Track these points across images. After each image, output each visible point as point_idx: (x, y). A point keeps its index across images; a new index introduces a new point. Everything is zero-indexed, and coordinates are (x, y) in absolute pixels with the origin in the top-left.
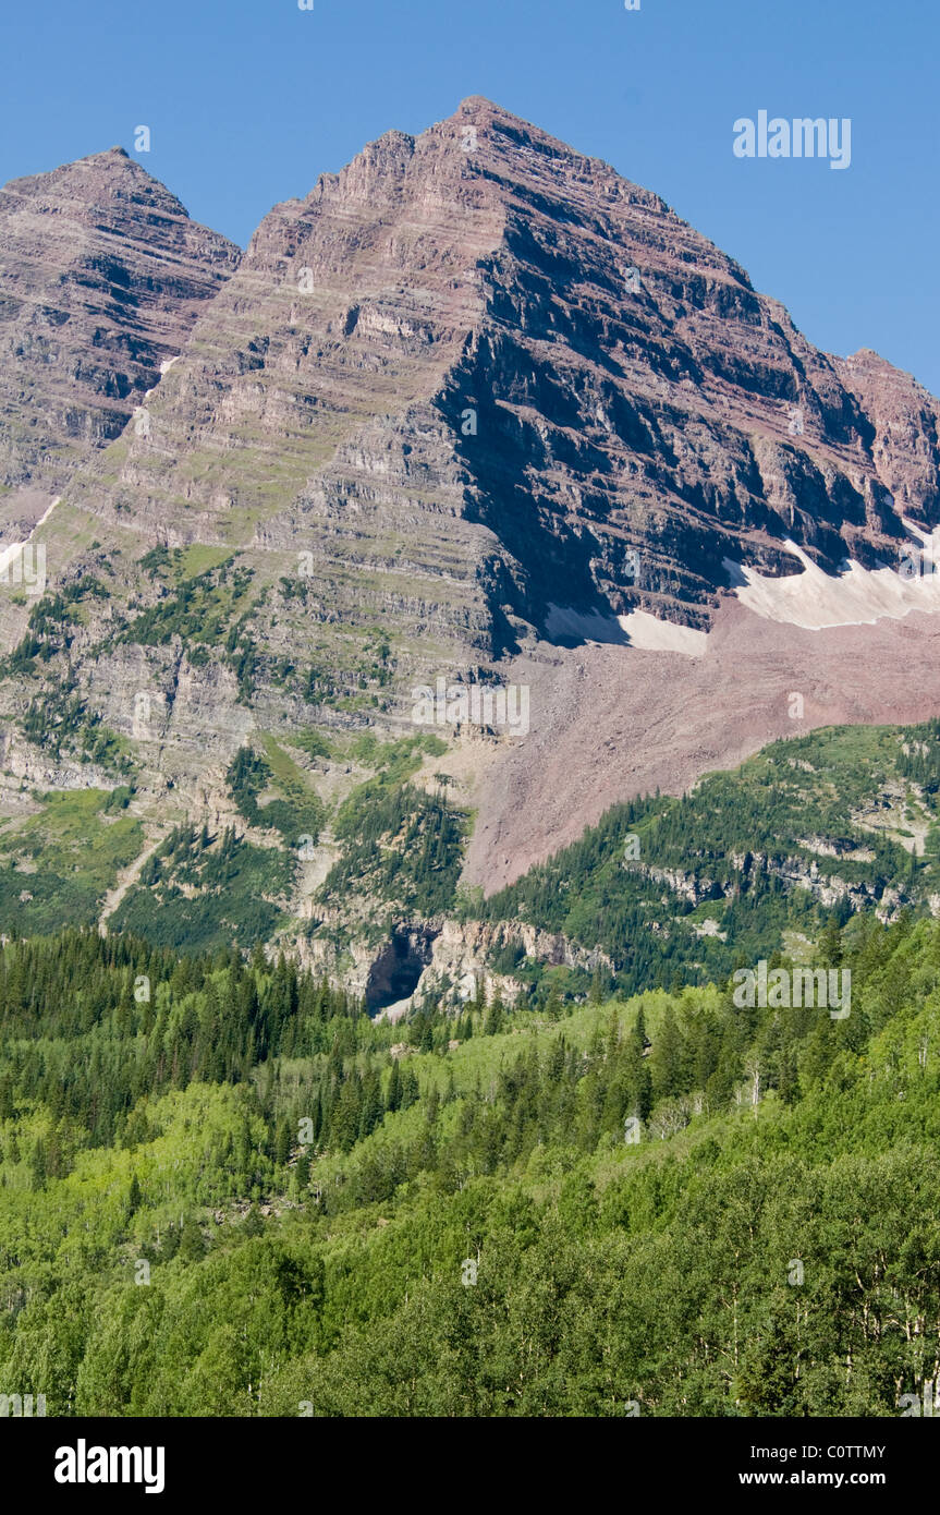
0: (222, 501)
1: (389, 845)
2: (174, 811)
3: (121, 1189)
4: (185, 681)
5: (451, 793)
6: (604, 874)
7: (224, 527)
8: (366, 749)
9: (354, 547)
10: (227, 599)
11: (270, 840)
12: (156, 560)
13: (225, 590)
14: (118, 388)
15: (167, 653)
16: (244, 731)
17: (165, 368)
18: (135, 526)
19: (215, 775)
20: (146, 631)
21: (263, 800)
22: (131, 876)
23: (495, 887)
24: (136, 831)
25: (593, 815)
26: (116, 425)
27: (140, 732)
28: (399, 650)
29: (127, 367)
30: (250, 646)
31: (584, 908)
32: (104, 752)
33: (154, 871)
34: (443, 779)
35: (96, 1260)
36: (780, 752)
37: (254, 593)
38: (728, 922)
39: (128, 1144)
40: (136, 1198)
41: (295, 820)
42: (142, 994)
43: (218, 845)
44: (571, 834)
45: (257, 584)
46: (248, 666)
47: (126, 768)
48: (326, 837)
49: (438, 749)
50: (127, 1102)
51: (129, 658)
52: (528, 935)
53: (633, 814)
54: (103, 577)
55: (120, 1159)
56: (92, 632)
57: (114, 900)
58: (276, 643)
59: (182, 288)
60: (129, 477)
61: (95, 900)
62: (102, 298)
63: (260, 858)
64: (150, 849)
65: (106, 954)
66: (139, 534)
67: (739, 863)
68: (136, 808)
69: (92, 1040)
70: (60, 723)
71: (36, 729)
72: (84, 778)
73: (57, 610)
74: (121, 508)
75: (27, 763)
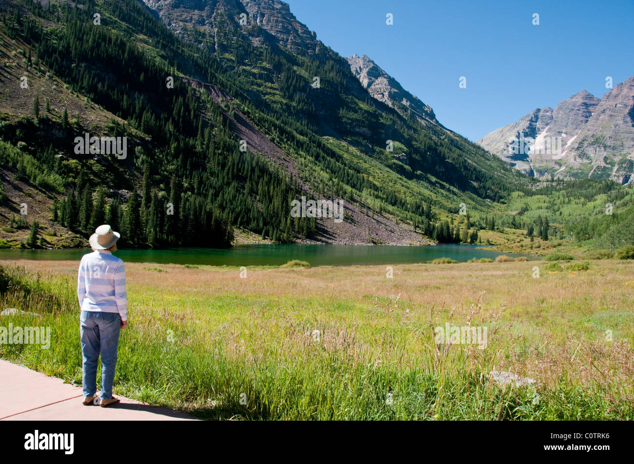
0: (601, 129)
1: (624, 165)
2: (597, 164)
3: (593, 206)
4: (597, 149)
5: (632, 159)
7: (601, 131)
8: (621, 155)
9: (618, 132)
11: (609, 166)
12: (593, 136)
13: (602, 138)
14: (587, 117)
15: (595, 146)
16: (605, 154)
17: (592, 114)
18: (590, 132)
19: (602, 159)
20: (593, 144)
21: (608, 162)
22: (592, 171)
24: (592, 166)
26: (587, 121)
27: (592, 155)
28: (624, 143)
29: (587, 114)
30: (605, 144)
32: (588, 158)
33: (595, 171)
34: (631, 157)
35: (590, 214)
39: (593, 201)
40: (594, 207)
41: (612, 164)
42: (594, 185)
43: (603, 167)
45: (606, 137)
46: (605, 147)
47: (591, 159)
48: (616, 165)
49: (630, 154)
50: (593, 197)
51: (590, 147)
54: (586, 138)
55: (592, 203)
56: (586, 144)
57: (590, 174)
58: (608, 144)
59: (594, 105)
60: (589, 127)
61: (588, 174)
62: (584, 107)
63: (608, 168)
64: (594, 168)
65: (589, 180)
66: (590, 133)
68: (592, 164)
69: (588, 190)
70: (582, 155)
71: (580, 156)
72: (586, 161)
73: (581, 143)
74: (588, 130)
75: (579, 160)
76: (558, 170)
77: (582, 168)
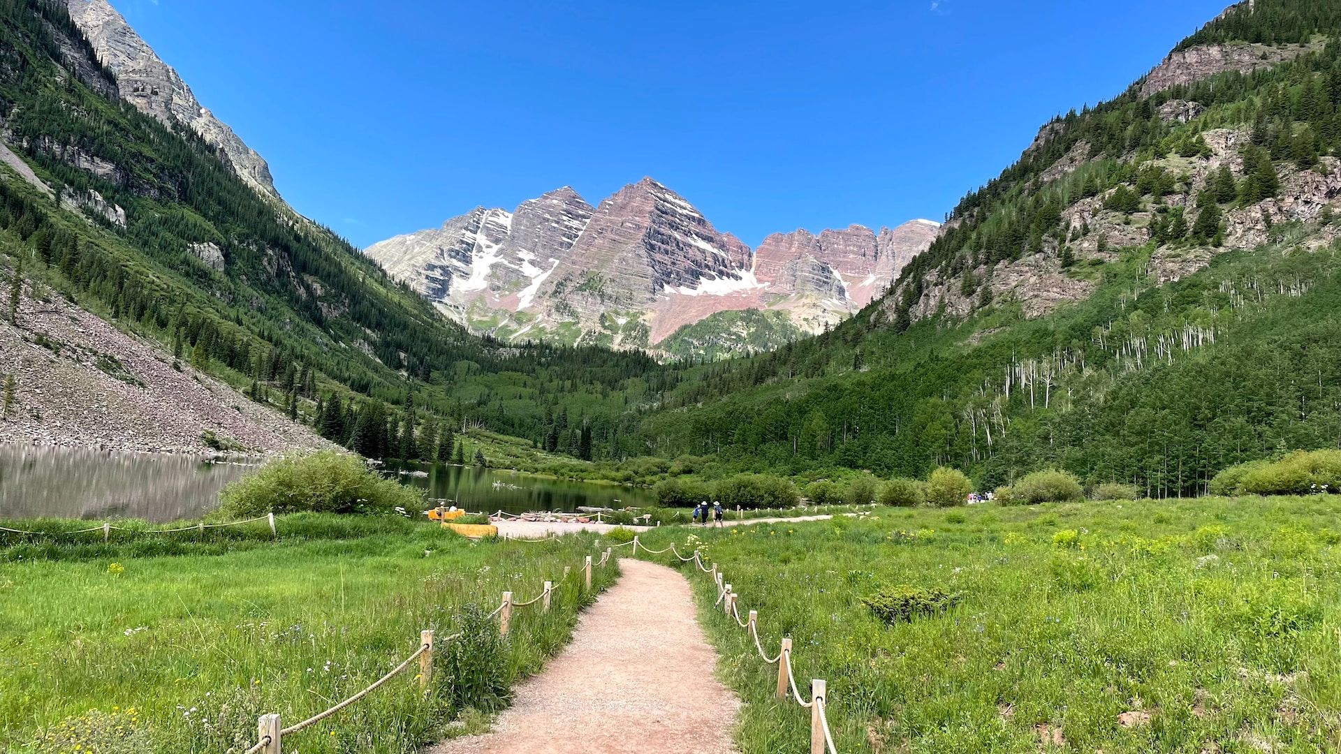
0: (596, 262)
1: (633, 334)
2: (588, 326)
4: (589, 299)
5: (646, 323)
6: (679, 340)
7: (597, 267)
8: (628, 314)
9: (624, 272)
10: (598, 282)
11: (608, 332)
12: (582, 273)
13: (597, 279)
15: (586, 293)
16: (602, 309)
18: (577, 267)
19: (597, 319)
20: (581, 289)
21: (607, 324)
22: (579, 340)
23: (656, 343)
24: (579, 331)
25: (677, 328)
27: (580, 309)
28: (634, 293)
30: (603, 292)
31: (675, 346)
32: (572, 313)
33: (583, 339)
34: (645, 320)
36: (714, 315)
37: (604, 281)
38: (705, 350)
41: (614, 329)
43: (597, 334)
44: (672, 332)
45: (604, 279)
46: (602, 296)
47: (577, 317)
48: (620, 332)
49: (643, 314)
51: (577, 294)
52: (664, 353)
53: (685, 327)
54: (571, 277)
56: (568, 290)
57: (575, 345)
58: (609, 291)
59: (583, 217)
60: (574, 257)
63: (606, 336)
64: (583, 334)
66: (577, 269)
67: (708, 338)
68: (580, 325)
70: (563, 308)
71: (557, 309)
72: (568, 319)
73: (561, 284)
74: (573, 263)
75: (555, 316)
76: (516, 331)
77: (562, 331)
